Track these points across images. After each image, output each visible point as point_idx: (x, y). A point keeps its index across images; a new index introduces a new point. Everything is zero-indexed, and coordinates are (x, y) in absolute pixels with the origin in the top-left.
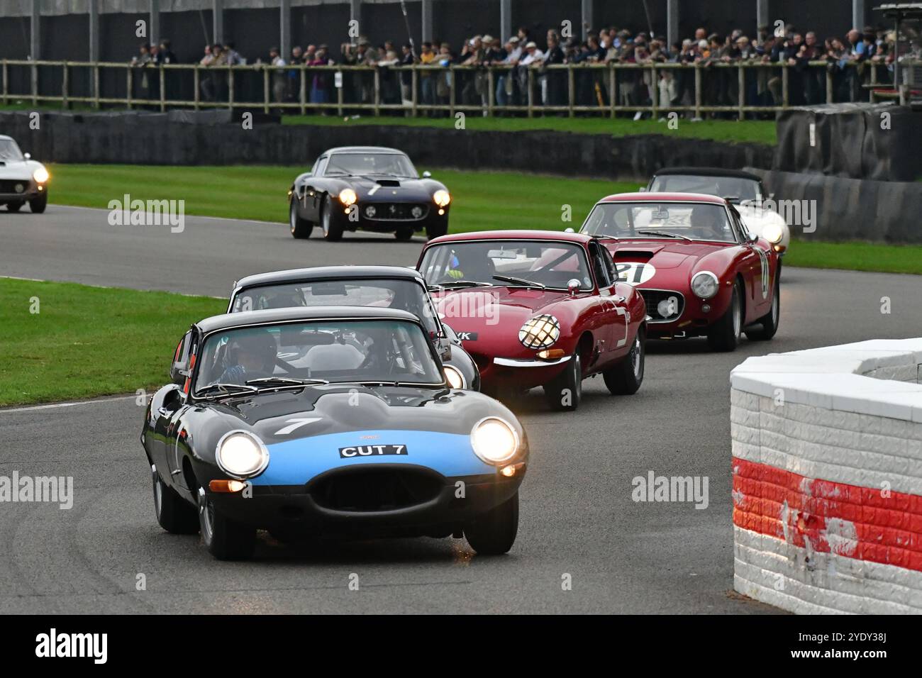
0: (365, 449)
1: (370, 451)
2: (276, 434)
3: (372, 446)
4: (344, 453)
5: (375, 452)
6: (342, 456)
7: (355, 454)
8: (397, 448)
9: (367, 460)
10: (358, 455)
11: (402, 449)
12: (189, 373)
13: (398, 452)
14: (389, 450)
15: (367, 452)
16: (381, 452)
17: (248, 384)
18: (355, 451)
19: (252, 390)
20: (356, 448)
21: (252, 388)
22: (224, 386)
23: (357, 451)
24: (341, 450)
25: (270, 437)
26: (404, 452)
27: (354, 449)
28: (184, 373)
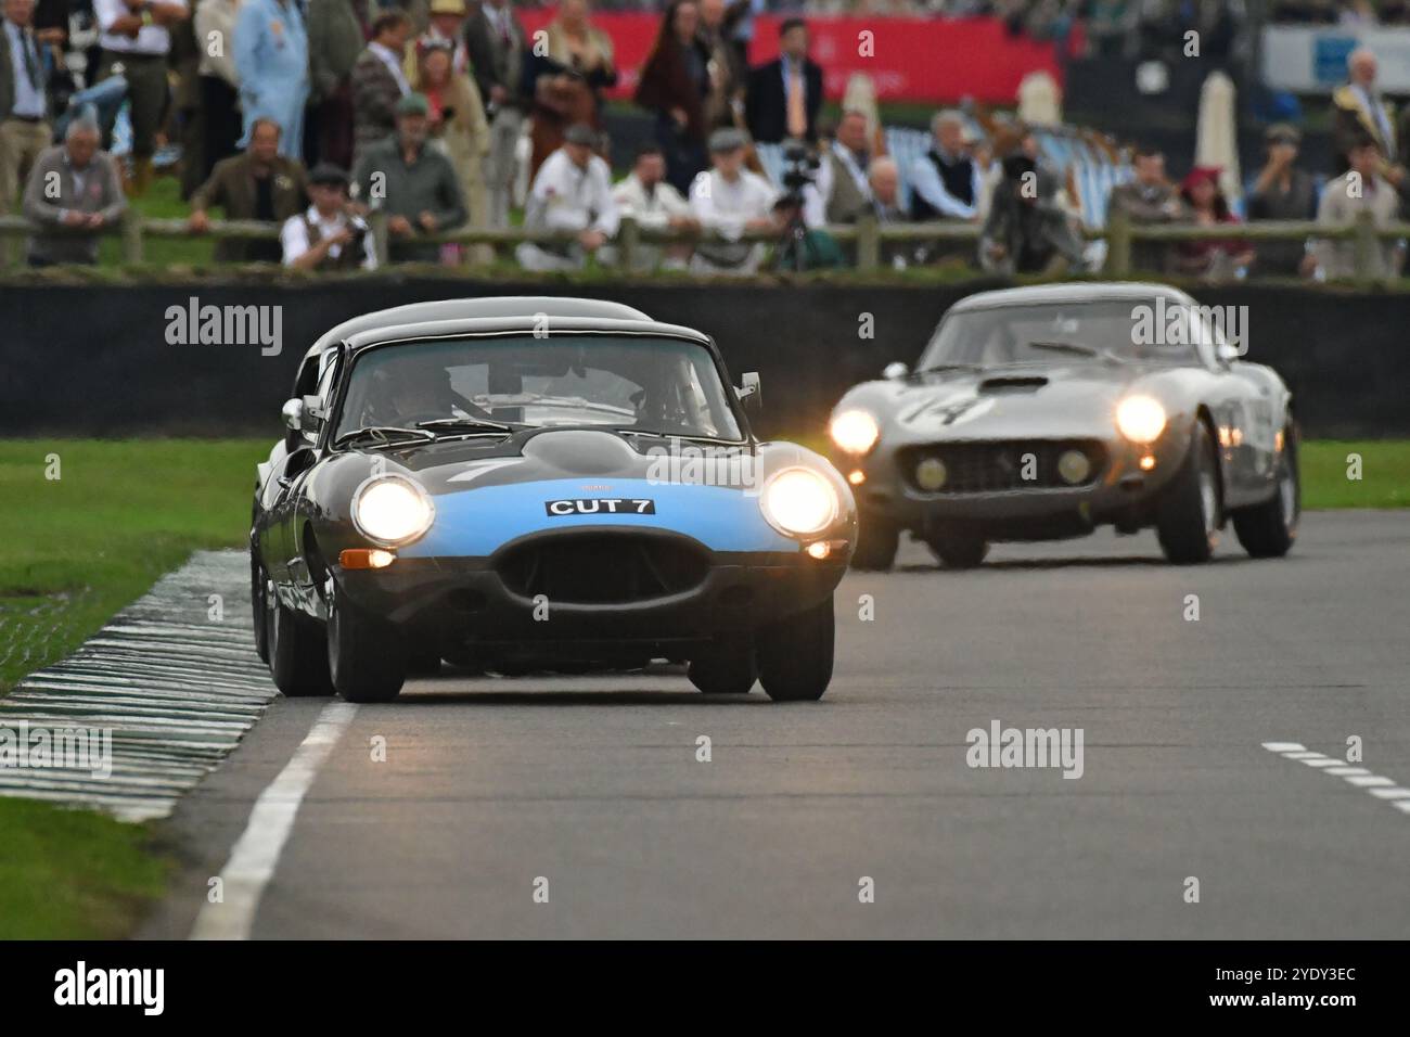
0: (588, 504)
1: (596, 507)
2: (449, 480)
3: (599, 501)
4: (554, 508)
5: (604, 508)
6: (550, 513)
7: (570, 510)
8: (639, 505)
9: (591, 520)
10: (576, 512)
11: (646, 506)
12: (327, 415)
13: (641, 509)
14: (627, 507)
15: (591, 507)
16: (612, 508)
17: (419, 427)
18: (570, 507)
19: (427, 437)
20: (574, 502)
21: (427, 433)
22: (383, 431)
23: (575, 506)
24: (548, 505)
25: (439, 487)
26: (650, 510)
27: (569, 504)
28: (319, 414)
